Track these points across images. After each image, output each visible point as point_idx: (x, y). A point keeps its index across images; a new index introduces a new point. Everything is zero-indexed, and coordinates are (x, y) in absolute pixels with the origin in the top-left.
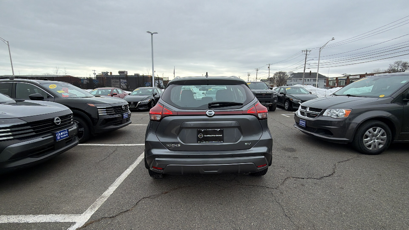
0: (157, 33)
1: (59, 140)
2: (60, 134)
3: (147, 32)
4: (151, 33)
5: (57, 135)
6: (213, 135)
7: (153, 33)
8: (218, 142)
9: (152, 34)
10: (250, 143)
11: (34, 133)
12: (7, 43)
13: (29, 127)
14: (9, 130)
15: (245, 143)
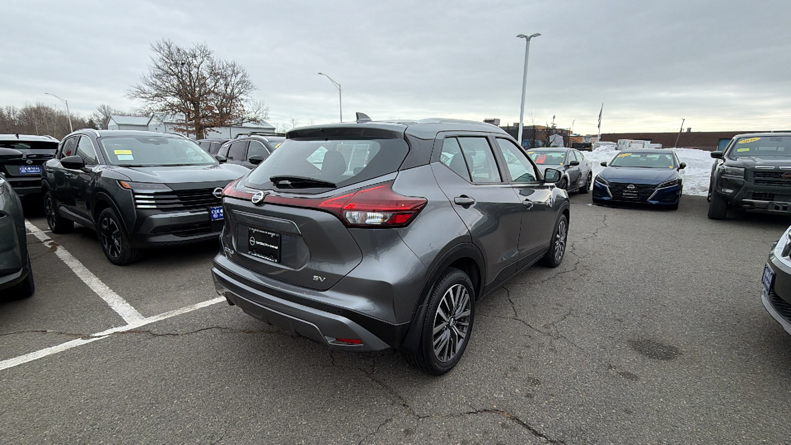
0: (540, 35)
1: (216, 218)
2: (219, 211)
3: (518, 36)
4: (526, 37)
5: (214, 212)
6: (266, 245)
7: (531, 37)
8: (271, 260)
9: (528, 39)
10: (325, 278)
11: (182, 206)
12: (339, 87)
13: (176, 196)
14: (152, 197)
15: (315, 277)
